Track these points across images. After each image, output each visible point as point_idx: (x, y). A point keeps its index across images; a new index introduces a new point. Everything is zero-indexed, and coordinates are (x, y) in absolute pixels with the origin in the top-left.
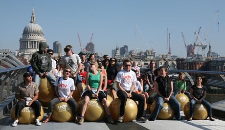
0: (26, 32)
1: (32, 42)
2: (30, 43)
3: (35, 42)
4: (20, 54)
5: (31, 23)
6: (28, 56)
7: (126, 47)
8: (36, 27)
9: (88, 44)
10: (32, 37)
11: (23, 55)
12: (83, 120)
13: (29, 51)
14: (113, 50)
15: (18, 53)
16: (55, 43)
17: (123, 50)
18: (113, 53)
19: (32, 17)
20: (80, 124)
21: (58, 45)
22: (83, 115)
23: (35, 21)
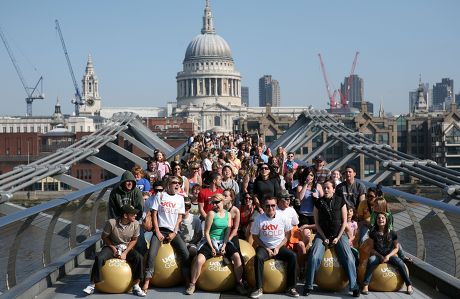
0: (192, 57)
1: (207, 80)
2: (201, 84)
3: (213, 80)
4: (178, 110)
5: (203, 33)
6: (197, 115)
7: (447, 82)
8: (214, 42)
9: (347, 79)
10: (206, 68)
11: (185, 114)
12: (193, 288)
13: (199, 102)
14: (411, 94)
15: (174, 109)
16: (262, 81)
17: (441, 90)
18: (412, 101)
19: (204, 18)
20: (188, 294)
21: (270, 85)
22: (194, 282)
23: (212, 27)
